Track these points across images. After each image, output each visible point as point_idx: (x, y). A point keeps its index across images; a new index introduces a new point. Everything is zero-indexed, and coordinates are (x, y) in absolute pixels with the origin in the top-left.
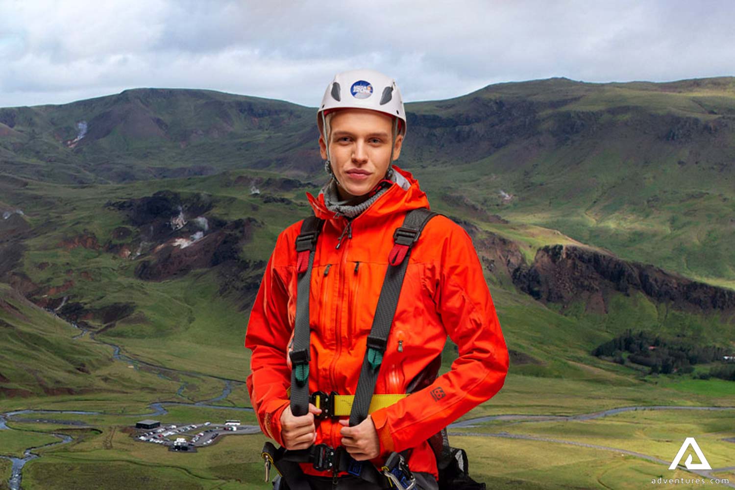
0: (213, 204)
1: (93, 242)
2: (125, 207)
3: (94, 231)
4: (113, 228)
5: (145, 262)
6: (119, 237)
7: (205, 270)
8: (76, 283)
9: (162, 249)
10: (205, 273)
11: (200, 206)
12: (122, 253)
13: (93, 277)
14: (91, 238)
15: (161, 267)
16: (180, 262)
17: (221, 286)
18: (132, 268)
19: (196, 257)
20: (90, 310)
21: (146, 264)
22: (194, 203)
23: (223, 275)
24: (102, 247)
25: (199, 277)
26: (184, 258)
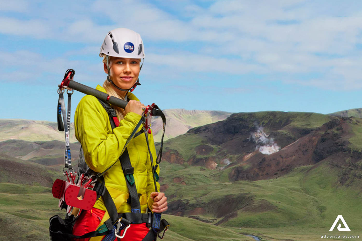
0: (290, 119)
1: (177, 158)
2: (201, 130)
3: (176, 149)
4: (194, 146)
5: (238, 168)
6: (201, 153)
7: (310, 166)
8: (170, 186)
9: (251, 157)
10: (311, 169)
11: (277, 121)
12: (209, 166)
13: (187, 182)
14: (174, 154)
15: (257, 170)
16: (278, 164)
17: (339, 177)
18: (226, 174)
19: (294, 157)
20: (197, 205)
21: (240, 169)
22: (271, 120)
23: (337, 166)
24: (187, 161)
25: (308, 172)
26: (281, 159)
